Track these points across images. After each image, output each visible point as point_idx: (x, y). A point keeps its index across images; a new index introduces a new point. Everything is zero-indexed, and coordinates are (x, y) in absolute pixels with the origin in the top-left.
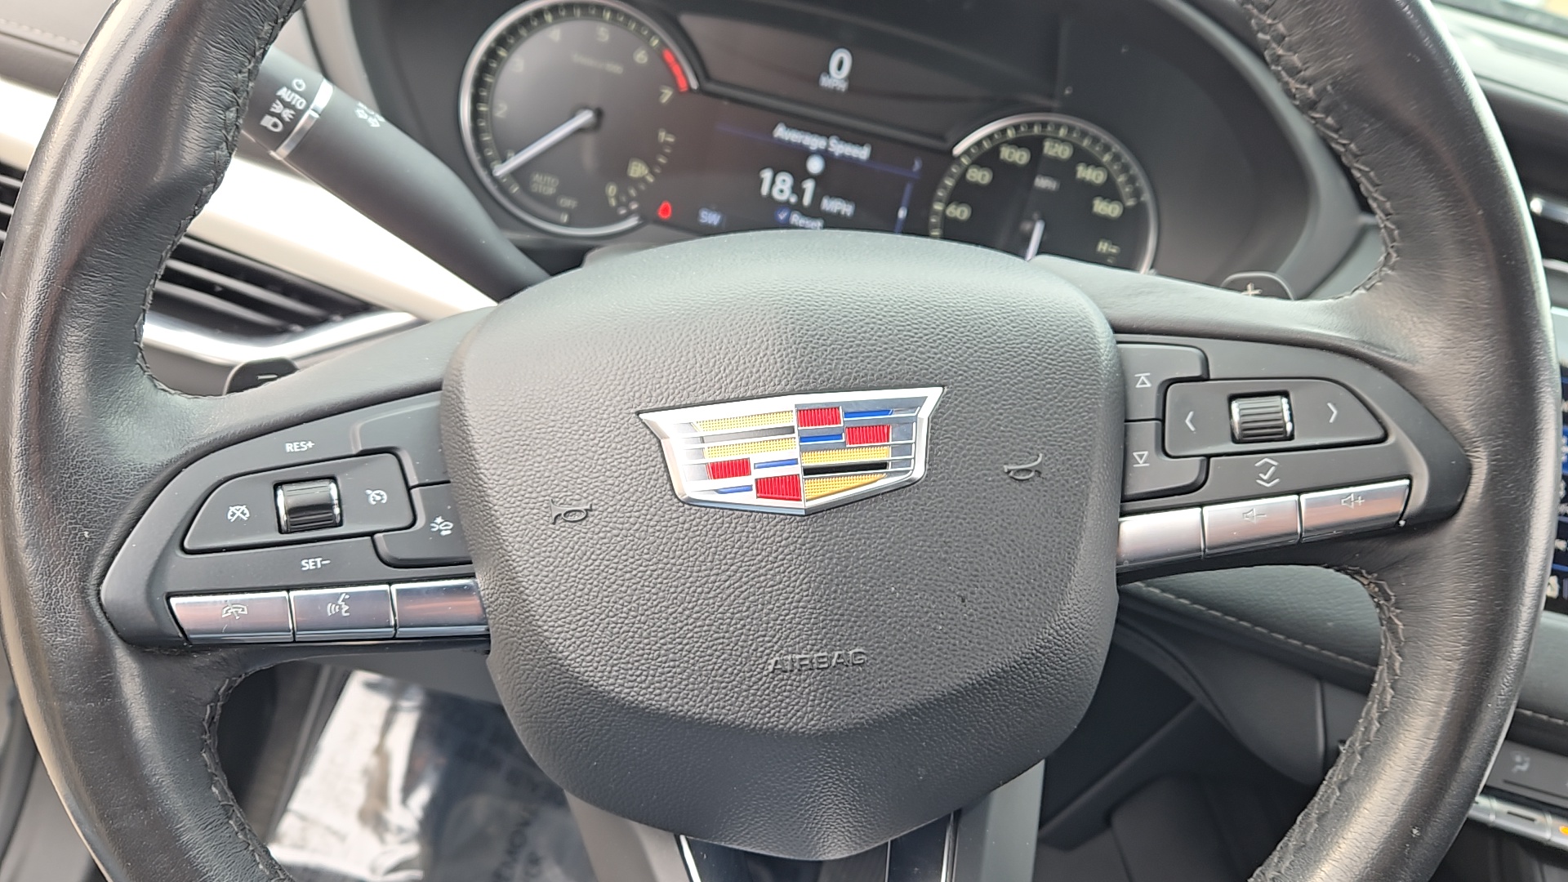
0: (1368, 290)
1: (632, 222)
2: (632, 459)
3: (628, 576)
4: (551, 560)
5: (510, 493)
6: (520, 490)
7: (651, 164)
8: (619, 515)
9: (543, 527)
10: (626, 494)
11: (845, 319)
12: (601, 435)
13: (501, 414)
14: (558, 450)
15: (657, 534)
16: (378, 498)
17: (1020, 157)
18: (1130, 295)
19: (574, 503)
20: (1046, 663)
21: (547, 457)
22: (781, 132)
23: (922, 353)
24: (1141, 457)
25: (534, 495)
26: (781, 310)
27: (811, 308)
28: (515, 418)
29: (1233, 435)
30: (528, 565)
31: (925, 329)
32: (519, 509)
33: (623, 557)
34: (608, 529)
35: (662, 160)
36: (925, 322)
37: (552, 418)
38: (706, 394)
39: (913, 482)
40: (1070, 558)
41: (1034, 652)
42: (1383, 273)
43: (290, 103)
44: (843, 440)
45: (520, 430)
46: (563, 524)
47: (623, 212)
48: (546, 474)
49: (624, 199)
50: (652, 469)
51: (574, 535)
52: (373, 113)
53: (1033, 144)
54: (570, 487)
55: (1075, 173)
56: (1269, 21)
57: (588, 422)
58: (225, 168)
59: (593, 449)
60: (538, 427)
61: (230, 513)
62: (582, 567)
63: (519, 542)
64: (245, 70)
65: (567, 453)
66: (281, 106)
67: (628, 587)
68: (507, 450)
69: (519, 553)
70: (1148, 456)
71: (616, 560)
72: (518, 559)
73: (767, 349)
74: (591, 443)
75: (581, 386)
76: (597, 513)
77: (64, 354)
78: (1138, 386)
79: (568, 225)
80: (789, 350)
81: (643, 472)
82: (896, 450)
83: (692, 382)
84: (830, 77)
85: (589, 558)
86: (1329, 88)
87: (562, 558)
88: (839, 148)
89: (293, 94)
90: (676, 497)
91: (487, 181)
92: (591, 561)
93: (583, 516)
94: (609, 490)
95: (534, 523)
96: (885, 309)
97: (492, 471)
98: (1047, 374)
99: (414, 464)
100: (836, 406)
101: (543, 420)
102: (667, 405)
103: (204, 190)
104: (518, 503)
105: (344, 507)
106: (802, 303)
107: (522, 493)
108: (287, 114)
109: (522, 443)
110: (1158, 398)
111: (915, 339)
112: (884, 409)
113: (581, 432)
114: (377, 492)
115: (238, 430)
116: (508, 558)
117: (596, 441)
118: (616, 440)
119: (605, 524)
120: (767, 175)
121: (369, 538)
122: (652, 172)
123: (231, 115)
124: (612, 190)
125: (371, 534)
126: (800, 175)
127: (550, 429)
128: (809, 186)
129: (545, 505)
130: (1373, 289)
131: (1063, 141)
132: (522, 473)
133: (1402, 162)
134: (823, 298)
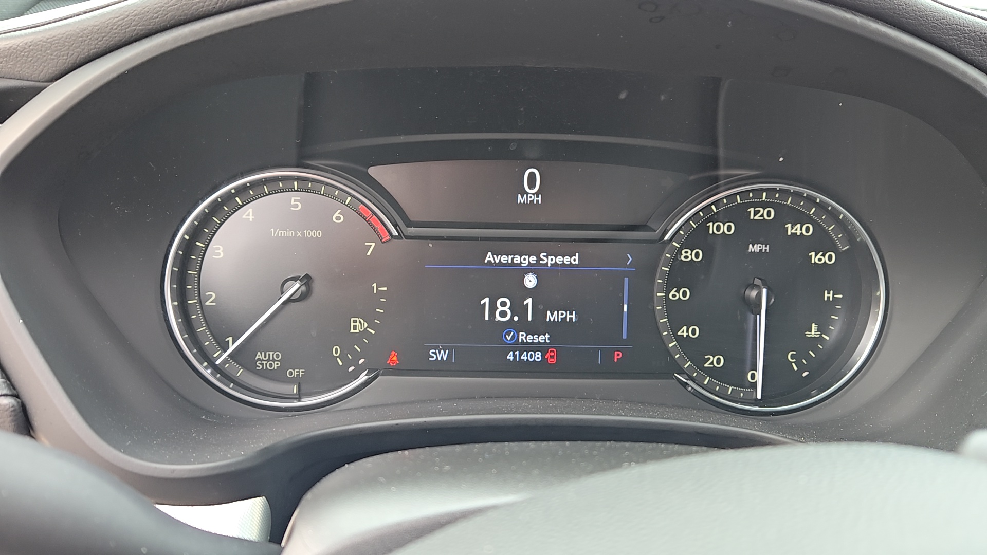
1: (363, 378)
7: (369, 317)
17: (725, 228)
22: (490, 258)
35: (379, 311)
47: (351, 370)
49: (350, 356)
53: (736, 213)
55: (784, 231)
79: (299, 396)
84: (525, 194)
88: (550, 261)
120: (486, 303)
122: (371, 324)
124: (336, 351)
126: (518, 294)
128: (529, 302)
131: (764, 205)
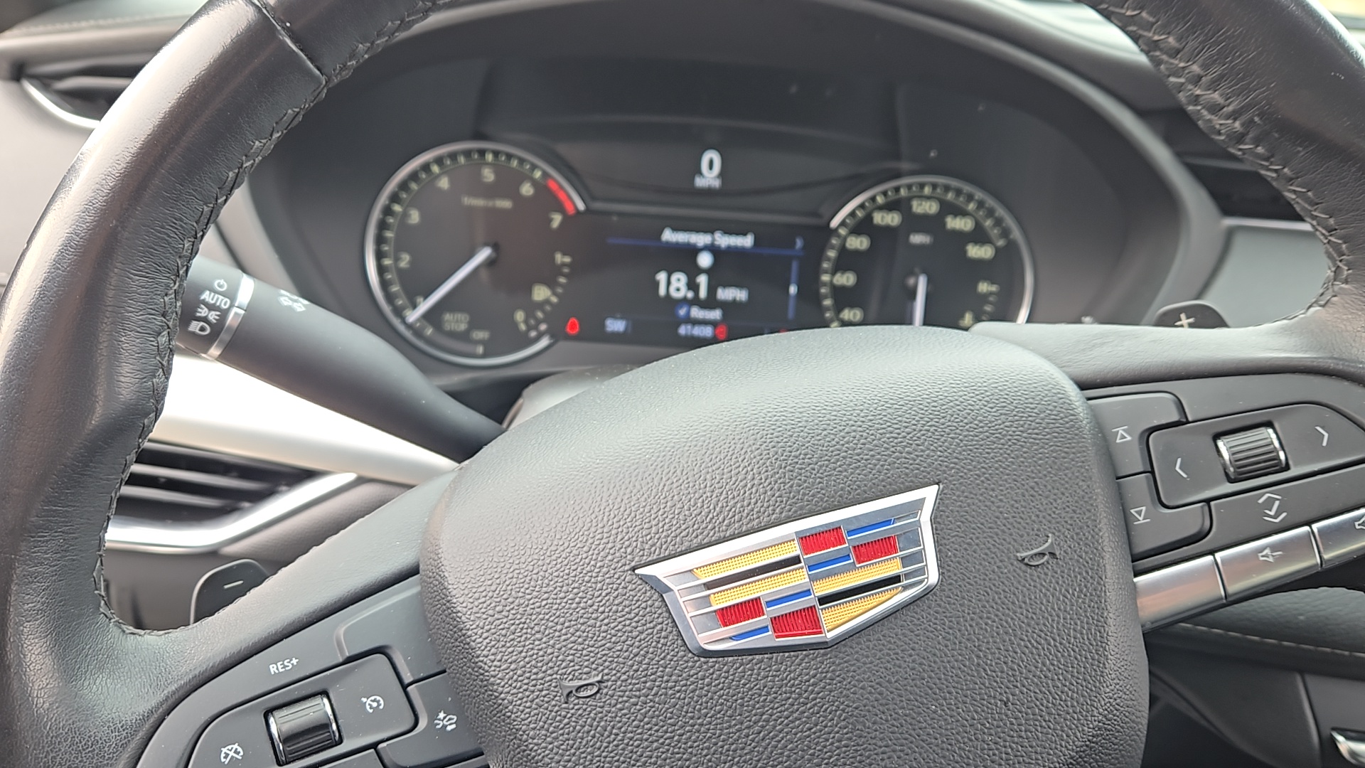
0: (1323, 306)
1: (544, 342)
2: (636, 619)
3: (655, 745)
4: (571, 742)
5: (515, 677)
6: (524, 672)
7: (551, 284)
8: (634, 681)
9: (557, 708)
10: (637, 658)
11: (825, 433)
12: (600, 599)
13: (490, 594)
14: (557, 624)
15: (678, 695)
16: (375, 705)
17: (893, 219)
18: (1084, 350)
19: (584, 676)
20: (1100, 752)
21: (547, 632)
22: (669, 236)
23: (909, 453)
24: (1139, 513)
25: (541, 675)
26: (759, 436)
27: (788, 427)
28: (505, 596)
29: (1227, 475)
30: (547, 752)
31: (906, 427)
32: (527, 693)
33: (646, 727)
34: (625, 698)
35: (562, 280)
36: (904, 419)
37: (544, 589)
38: (700, 537)
39: (929, 591)
40: (1102, 637)
41: (1088, 743)
42: (1336, 288)
43: (214, 304)
44: (852, 561)
45: (513, 609)
46: (576, 701)
47: (533, 334)
48: (549, 651)
49: (532, 322)
50: (659, 627)
51: (591, 712)
52: (296, 298)
53: (902, 206)
54: (576, 660)
55: (944, 224)
56: (1182, 65)
57: (583, 588)
58: (165, 394)
59: (594, 616)
60: (531, 602)
61: (223, 755)
62: (605, 744)
63: (534, 729)
64: (170, 292)
65: (566, 624)
66: (206, 309)
67: (657, 757)
68: (504, 632)
69: (535, 741)
70: (1146, 511)
71: (640, 731)
72: (536, 748)
73: (753, 479)
74: (591, 610)
75: (568, 550)
76: (610, 683)
77: (22, 625)
78: (1118, 441)
79: (484, 356)
80: (777, 476)
81: (650, 631)
82: (905, 561)
83: (683, 527)
84: (703, 177)
85: (611, 733)
86: (1256, 119)
87: (582, 739)
88: (723, 241)
89: (217, 296)
90: (690, 652)
91: (401, 328)
92: (613, 736)
93: (595, 689)
94: (618, 656)
95: (546, 705)
96: (862, 414)
97: (492, 657)
98: (1036, 450)
99: (406, 660)
100: (838, 526)
101: (535, 593)
102: (662, 555)
103: (146, 421)
104: (525, 687)
105: (340, 722)
106: (778, 423)
107: (528, 675)
108: (213, 316)
109: (517, 622)
110: (1141, 450)
111: (899, 440)
112: (884, 519)
113: (577, 600)
114: (373, 698)
115: (218, 660)
116: (523, 748)
117: (595, 607)
118: (616, 602)
119: (621, 694)
120: (662, 277)
121: (372, 750)
122: (554, 294)
123: (163, 339)
124: (520, 316)
125: (374, 746)
126: (693, 272)
127: (544, 602)
128: (703, 280)
129: (554, 684)
130: (1329, 304)
131: (928, 198)
132: (523, 654)
133: (1344, 178)
134: (797, 415)
